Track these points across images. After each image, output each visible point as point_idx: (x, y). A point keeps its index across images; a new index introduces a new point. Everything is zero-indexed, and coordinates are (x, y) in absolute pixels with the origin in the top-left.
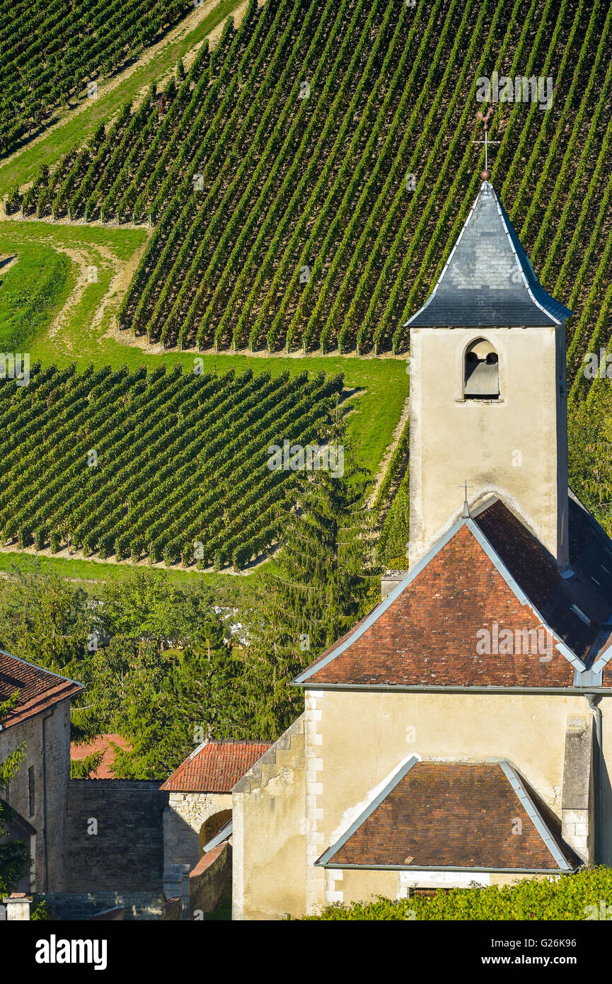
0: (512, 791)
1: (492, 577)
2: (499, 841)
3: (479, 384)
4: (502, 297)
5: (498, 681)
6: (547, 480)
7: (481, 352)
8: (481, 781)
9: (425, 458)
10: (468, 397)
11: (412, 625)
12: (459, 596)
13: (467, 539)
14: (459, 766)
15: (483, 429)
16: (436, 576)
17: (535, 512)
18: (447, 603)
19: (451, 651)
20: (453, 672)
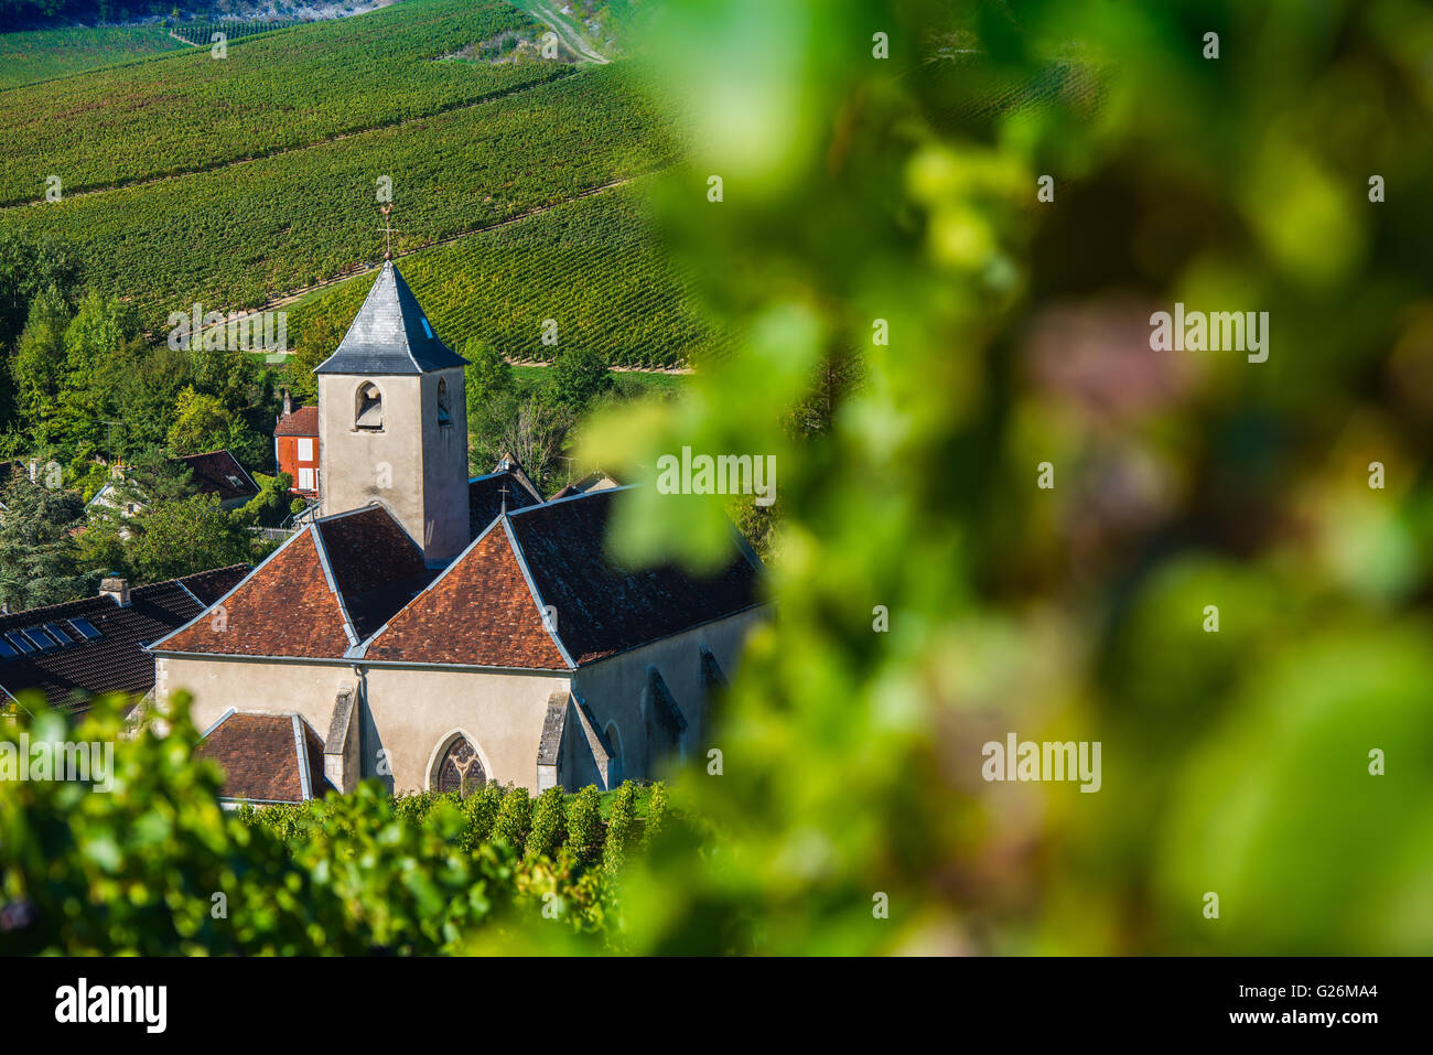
0: (293, 738)
1: (317, 570)
2: (269, 778)
3: (371, 418)
4: (389, 351)
5: (291, 651)
6: (417, 492)
7: (372, 394)
8: (274, 729)
9: (330, 474)
10: (360, 427)
11: (248, 606)
12: (288, 584)
13: (307, 539)
14: (263, 717)
15: (370, 452)
16: (278, 567)
17: (408, 517)
18: (278, 590)
19: (269, 628)
20: (262, 644)
